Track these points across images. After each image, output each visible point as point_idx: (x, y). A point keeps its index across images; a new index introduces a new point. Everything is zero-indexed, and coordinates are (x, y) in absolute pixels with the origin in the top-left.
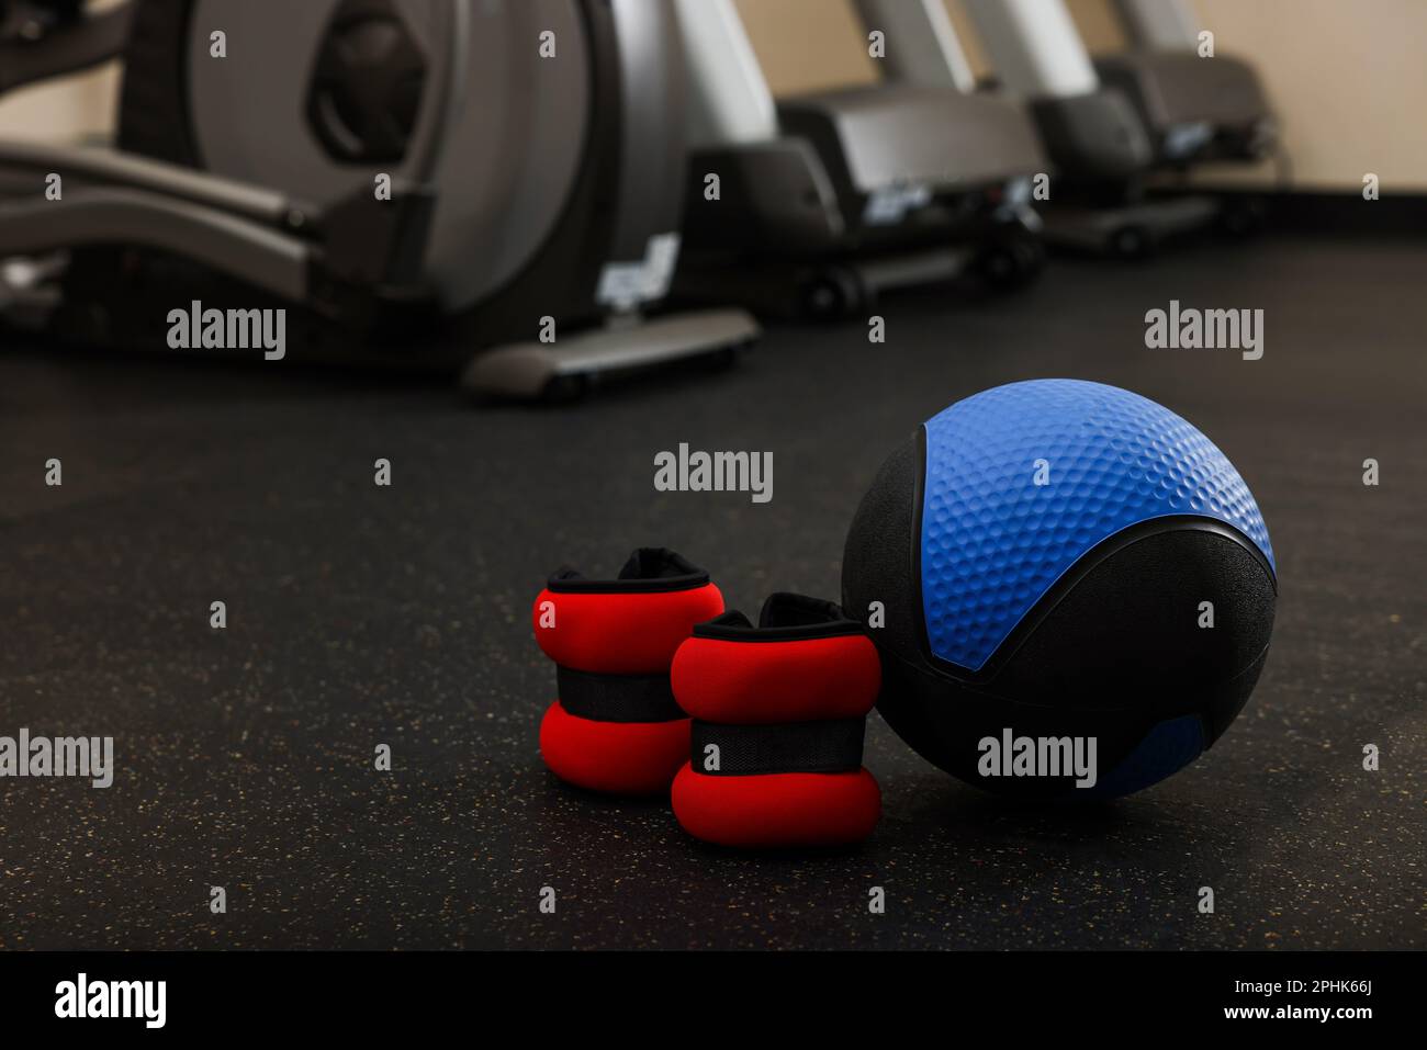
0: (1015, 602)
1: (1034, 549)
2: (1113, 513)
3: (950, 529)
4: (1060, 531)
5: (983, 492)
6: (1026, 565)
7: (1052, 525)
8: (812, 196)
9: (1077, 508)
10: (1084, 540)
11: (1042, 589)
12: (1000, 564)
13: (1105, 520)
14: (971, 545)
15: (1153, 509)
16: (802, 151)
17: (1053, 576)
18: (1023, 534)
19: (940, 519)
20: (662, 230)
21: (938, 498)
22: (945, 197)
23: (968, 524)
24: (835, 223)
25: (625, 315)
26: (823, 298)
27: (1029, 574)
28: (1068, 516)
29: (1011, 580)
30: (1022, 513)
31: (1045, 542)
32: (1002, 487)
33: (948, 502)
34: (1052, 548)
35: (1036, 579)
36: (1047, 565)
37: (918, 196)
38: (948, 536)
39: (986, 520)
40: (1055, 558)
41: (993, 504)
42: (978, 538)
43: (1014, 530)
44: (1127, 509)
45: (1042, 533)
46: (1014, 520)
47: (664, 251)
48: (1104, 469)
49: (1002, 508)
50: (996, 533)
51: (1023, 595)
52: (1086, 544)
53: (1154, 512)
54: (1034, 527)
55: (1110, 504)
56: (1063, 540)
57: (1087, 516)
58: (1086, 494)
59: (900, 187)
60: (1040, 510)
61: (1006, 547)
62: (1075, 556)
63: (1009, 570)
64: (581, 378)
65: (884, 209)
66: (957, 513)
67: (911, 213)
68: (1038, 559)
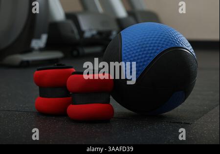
0: (144, 65)
1: (147, 53)
2: (164, 46)
3: (128, 50)
4: (153, 49)
5: (135, 42)
6: (146, 57)
7: (151, 48)
8: (73, 32)
9: (156, 45)
10: (158, 51)
11: (149, 62)
12: (140, 57)
13: (162, 47)
14: (133, 53)
15: (172, 45)
16: (70, 23)
17: (152, 59)
18: (145, 50)
19: (126, 48)
20: (44, 33)
21: (125, 44)
22: (100, 33)
23: (132, 49)
24: (77, 37)
25: (36, 50)
26: (75, 53)
27: (147, 58)
28: (154, 46)
29: (142, 60)
30: (144, 46)
31: (150, 52)
32: (139, 41)
33: (127, 45)
34: (151, 53)
35: (148, 59)
36: (150, 57)
37: (94, 32)
38: (128, 52)
39: (136, 48)
40: (152, 55)
41: (138, 44)
42: (135, 52)
43: (143, 49)
44: (167, 45)
45: (149, 50)
46: (142, 47)
47: (44, 37)
48: (161, 37)
49: (140, 45)
50: (139, 50)
51: (145, 63)
52: (159, 52)
53: (172, 46)
54: (147, 49)
55: (163, 44)
56: (154, 51)
57: (158, 46)
58: (158, 42)
59: (90, 30)
60: (148, 45)
61: (141, 53)
62: (156, 54)
63: (142, 58)
64: (28, 62)
65: (88, 34)
66: (130, 47)
67: (93, 36)
68: (148, 55)
